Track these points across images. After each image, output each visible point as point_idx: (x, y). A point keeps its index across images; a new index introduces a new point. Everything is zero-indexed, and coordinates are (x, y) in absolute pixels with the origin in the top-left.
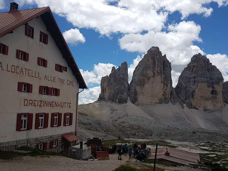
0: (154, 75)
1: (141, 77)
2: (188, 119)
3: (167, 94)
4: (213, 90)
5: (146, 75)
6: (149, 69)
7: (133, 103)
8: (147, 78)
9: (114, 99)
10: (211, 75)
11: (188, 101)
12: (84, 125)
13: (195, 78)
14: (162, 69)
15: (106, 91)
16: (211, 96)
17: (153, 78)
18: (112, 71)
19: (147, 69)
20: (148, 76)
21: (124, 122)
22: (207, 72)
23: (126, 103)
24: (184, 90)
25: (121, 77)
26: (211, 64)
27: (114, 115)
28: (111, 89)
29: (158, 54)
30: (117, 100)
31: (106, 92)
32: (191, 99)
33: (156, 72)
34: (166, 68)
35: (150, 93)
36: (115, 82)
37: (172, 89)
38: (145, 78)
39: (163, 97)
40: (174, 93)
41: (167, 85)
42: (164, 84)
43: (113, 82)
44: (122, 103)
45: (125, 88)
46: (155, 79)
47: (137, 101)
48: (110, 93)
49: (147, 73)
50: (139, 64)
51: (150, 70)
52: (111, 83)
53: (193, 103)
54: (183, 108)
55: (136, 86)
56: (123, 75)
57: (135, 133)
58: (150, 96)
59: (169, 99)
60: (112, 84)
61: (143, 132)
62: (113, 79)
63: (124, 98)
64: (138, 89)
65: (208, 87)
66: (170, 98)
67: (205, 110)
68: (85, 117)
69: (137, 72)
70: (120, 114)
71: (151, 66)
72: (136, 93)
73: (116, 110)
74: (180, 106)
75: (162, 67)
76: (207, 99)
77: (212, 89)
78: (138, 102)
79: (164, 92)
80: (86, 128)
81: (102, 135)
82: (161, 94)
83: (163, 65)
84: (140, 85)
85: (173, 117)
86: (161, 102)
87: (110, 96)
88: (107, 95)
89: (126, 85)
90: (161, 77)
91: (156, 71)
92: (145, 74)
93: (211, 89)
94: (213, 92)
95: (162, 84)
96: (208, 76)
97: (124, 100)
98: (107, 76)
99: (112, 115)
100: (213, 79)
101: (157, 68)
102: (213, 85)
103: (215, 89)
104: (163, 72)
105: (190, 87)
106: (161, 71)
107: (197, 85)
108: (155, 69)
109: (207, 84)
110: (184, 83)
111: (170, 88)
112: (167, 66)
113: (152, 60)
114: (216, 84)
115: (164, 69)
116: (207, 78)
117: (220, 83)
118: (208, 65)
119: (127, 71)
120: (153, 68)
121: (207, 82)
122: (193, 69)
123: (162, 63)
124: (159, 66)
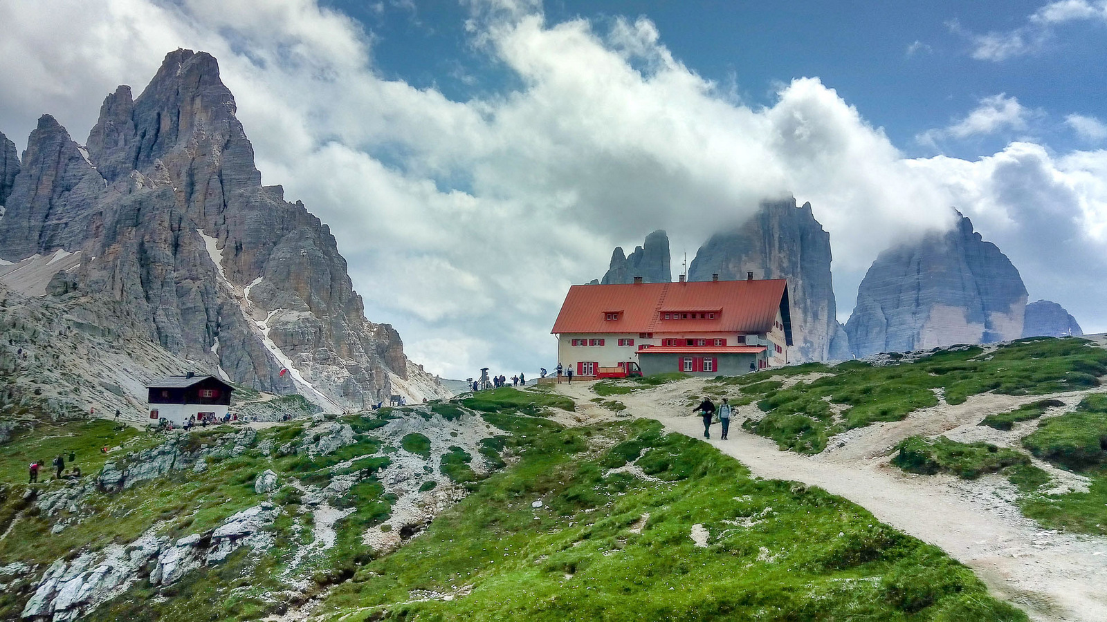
3: (816, 346)
4: (986, 334)
6: (747, 255)
10: (978, 279)
13: (918, 287)
14: (796, 256)
18: (611, 266)
22: (963, 266)
24: (879, 333)
26: (978, 236)
33: (773, 268)
34: (810, 251)
37: (836, 331)
40: (845, 344)
41: (815, 316)
42: (805, 311)
49: (741, 272)
51: (752, 260)
56: (652, 278)
65: (969, 322)
69: (705, 268)
71: (755, 246)
75: (797, 248)
77: (983, 330)
79: (806, 341)
83: (802, 240)
90: (793, 287)
91: (776, 264)
94: (989, 341)
96: (969, 284)
98: (596, 280)
100: (987, 294)
101: (777, 252)
102: (987, 316)
103: (994, 330)
104: (801, 268)
105: (901, 324)
106: (794, 265)
107: (929, 316)
108: (772, 258)
109: (964, 309)
110: (879, 305)
111: (828, 326)
112: (815, 242)
113: (760, 223)
114: (998, 310)
115: (805, 257)
116: (964, 288)
117: (1012, 306)
118: (967, 240)
119: (665, 264)
120: (763, 251)
121: (965, 305)
122: (913, 255)
123: (798, 234)
124: (785, 246)
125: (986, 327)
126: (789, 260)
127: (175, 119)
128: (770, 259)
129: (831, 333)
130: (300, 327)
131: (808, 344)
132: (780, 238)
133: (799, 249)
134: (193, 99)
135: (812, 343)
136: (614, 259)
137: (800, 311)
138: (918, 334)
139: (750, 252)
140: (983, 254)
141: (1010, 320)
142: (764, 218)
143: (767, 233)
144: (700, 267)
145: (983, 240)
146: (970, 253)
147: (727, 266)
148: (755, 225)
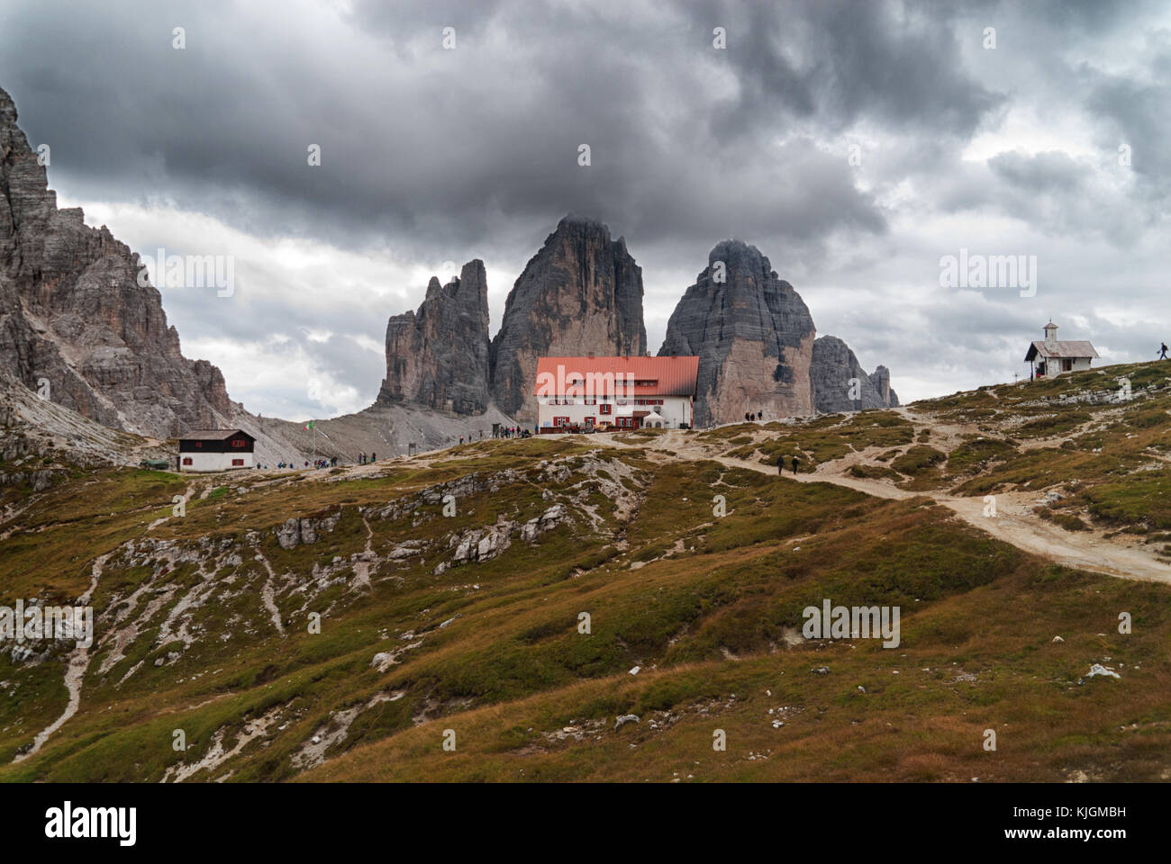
0: (585, 311)
1: (536, 319)
4: (779, 367)
5: (555, 309)
6: (564, 286)
7: (508, 411)
8: (558, 321)
9: (437, 401)
10: (774, 315)
13: (722, 322)
14: (610, 290)
15: (408, 368)
16: (773, 385)
17: (578, 323)
18: (427, 296)
19: (557, 289)
20: (563, 314)
22: (762, 302)
23: (482, 413)
25: (462, 319)
26: (774, 275)
28: (424, 362)
29: (598, 236)
30: (450, 402)
31: (409, 376)
32: (708, 397)
33: (588, 301)
34: (624, 284)
36: (439, 334)
38: (550, 320)
42: (619, 344)
43: (433, 335)
44: (469, 412)
45: (477, 356)
46: (586, 325)
47: (522, 407)
48: (423, 376)
49: (557, 304)
50: (527, 270)
51: (568, 292)
52: (426, 340)
53: (714, 411)
55: (519, 352)
56: (469, 310)
60: (429, 342)
62: (433, 325)
63: (473, 395)
64: (525, 361)
65: (765, 356)
69: (522, 300)
71: (572, 279)
72: (519, 379)
75: (611, 282)
76: (759, 397)
77: (777, 363)
78: (526, 408)
83: (616, 273)
84: (535, 347)
87: (422, 388)
88: (409, 385)
89: (483, 347)
90: (607, 320)
91: (592, 297)
92: (552, 309)
93: (773, 363)
94: (782, 374)
95: (611, 342)
96: (766, 319)
97: (477, 404)
98: (412, 312)
100: (782, 329)
101: (593, 285)
102: (781, 350)
103: (787, 363)
104: (615, 302)
105: (706, 357)
106: (608, 298)
107: (731, 350)
108: (588, 291)
109: (762, 343)
110: (686, 339)
112: (628, 277)
113: (576, 256)
114: (790, 345)
115: (619, 291)
116: (762, 324)
117: (802, 341)
118: (767, 278)
119: (482, 295)
120: (579, 284)
121: (763, 340)
122: (718, 291)
123: (612, 267)
124: (600, 279)
125: (780, 360)
126: (605, 295)
128: (586, 292)
130: (118, 365)
132: (596, 272)
133: (614, 284)
136: (430, 289)
137: (614, 344)
138: (721, 367)
139: (567, 285)
140: (779, 292)
141: (801, 353)
142: (580, 250)
143: (584, 266)
144: (518, 299)
145: (779, 279)
146: (768, 290)
147: (545, 298)
148: (571, 258)
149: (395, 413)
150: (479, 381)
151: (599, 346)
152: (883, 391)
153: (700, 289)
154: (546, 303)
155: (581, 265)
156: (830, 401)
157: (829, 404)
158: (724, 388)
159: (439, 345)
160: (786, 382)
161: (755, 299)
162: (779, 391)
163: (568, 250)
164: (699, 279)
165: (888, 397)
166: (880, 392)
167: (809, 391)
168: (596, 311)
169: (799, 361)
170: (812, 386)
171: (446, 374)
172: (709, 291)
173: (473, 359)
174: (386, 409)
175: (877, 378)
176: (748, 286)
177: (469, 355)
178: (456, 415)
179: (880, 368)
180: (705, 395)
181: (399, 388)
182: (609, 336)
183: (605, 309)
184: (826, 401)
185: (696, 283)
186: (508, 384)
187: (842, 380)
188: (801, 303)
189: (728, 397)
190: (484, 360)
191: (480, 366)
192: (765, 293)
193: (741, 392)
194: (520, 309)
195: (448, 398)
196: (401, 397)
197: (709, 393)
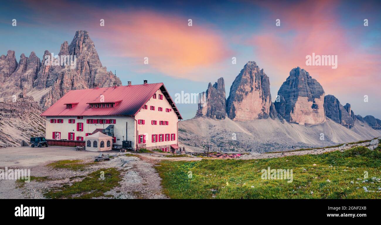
0: (252, 90)
1: (238, 93)
2: (289, 134)
3: (266, 109)
4: (313, 104)
6: (246, 84)
7: (232, 119)
8: (245, 93)
9: (212, 115)
10: (311, 89)
11: (288, 116)
12: (183, 140)
13: (294, 92)
14: (260, 84)
16: (312, 110)
18: (208, 88)
19: (244, 84)
20: (246, 91)
21: (222, 138)
22: (307, 85)
23: (224, 119)
24: (284, 105)
25: (218, 93)
26: (310, 77)
27: (213, 131)
28: (208, 105)
29: (255, 69)
31: (204, 109)
32: (291, 113)
34: (264, 82)
35: (248, 108)
36: (212, 98)
37: (272, 105)
38: (242, 93)
39: (263, 112)
40: (274, 108)
41: (266, 100)
42: (263, 99)
43: (210, 98)
44: (220, 118)
45: (222, 103)
46: (253, 94)
47: (236, 117)
48: (208, 109)
49: (244, 88)
50: (236, 79)
51: (248, 85)
53: (293, 118)
54: (283, 123)
55: (234, 102)
56: (220, 91)
57: (234, 148)
58: (249, 112)
59: (268, 114)
61: (242, 148)
62: (210, 95)
63: (221, 114)
64: (236, 104)
65: (309, 101)
66: (270, 113)
67: (306, 124)
68: (184, 133)
69: (235, 88)
70: (218, 130)
71: (248, 81)
72: (234, 109)
73: (215, 126)
74: (279, 121)
75: (260, 82)
76: (307, 113)
77: (313, 103)
79: (263, 107)
80: (185, 144)
81: (201, 150)
82: (260, 109)
83: (261, 79)
84: (238, 100)
85: (273, 133)
86: (260, 117)
87: (207, 112)
88: (204, 112)
89: (224, 101)
90: (259, 92)
91: (254, 86)
92: (243, 90)
93: (311, 103)
94: (315, 106)
95: (260, 99)
96: (308, 90)
97: (222, 116)
98: (204, 92)
99: (210, 131)
100: (314, 93)
102: (314, 99)
103: (316, 103)
104: (261, 87)
105: (290, 102)
106: (259, 86)
107: (297, 100)
108: (253, 84)
109: (307, 97)
110: (284, 97)
111: (269, 103)
112: (265, 80)
113: (249, 75)
114: (317, 98)
115: (262, 84)
116: (307, 92)
117: (320, 96)
118: (308, 78)
119: (223, 87)
120: (250, 83)
121: (308, 96)
122: (293, 83)
123: (260, 77)
124: (257, 81)
127: (78, 49)
129: (270, 105)
131: (264, 108)
132: (255, 79)
133: (261, 82)
134: (83, 44)
135: (265, 108)
136: (209, 86)
138: (295, 105)
140: (312, 82)
141: (320, 100)
142: (251, 73)
143: (252, 77)
144: (233, 88)
145: (312, 78)
146: (309, 82)
147: (241, 87)
148: (248, 75)
149: (200, 119)
150: (223, 110)
151: (257, 99)
152: (349, 111)
153: (287, 82)
154: (241, 88)
155: (251, 77)
156: (331, 114)
157: (330, 115)
158: (295, 111)
159: (212, 101)
160: (316, 109)
161: (304, 84)
162: (314, 111)
163: (247, 73)
164: (287, 80)
165: (350, 113)
166: (347, 111)
167: (324, 111)
168: (256, 90)
169: (320, 102)
170: (324, 110)
171: (214, 108)
172: (290, 83)
173: (221, 104)
174: (198, 118)
175: (346, 107)
176: (302, 81)
177: (220, 103)
178: (217, 119)
179: (347, 104)
180: (290, 113)
181: (201, 112)
182: (260, 97)
183: (258, 89)
184: (329, 114)
185: (286, 81)
186: (231, 111)
187: (334, 108)
188: (320, 85)
189: (297, 114)
190: (224, 104)
191: (223, 106)
192: (308, 83)
193: (301, 112)
194: (234, 90)
195: (215, 115)
196: (202, 115)
197: (291, 112)
